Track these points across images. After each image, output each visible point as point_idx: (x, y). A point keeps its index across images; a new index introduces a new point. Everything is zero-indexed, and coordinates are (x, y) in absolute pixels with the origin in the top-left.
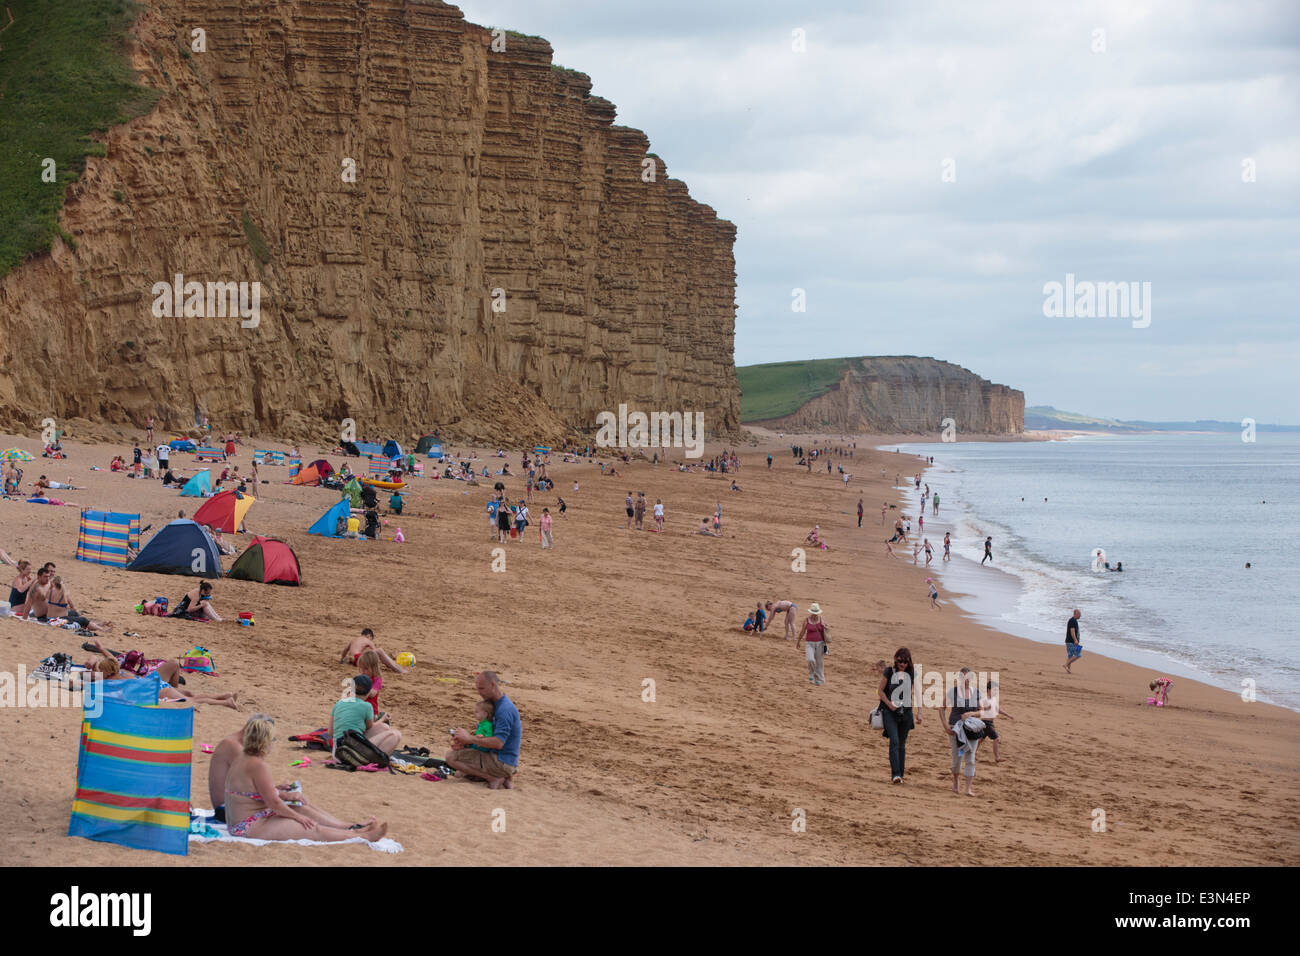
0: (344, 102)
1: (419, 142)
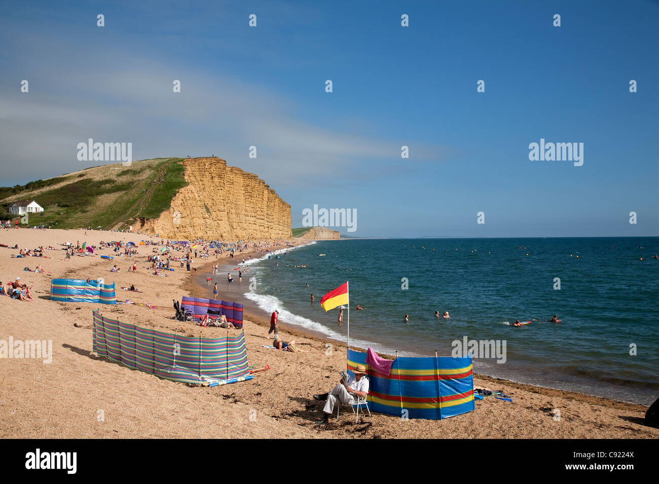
0: (222, 185)
1: (235, 191)
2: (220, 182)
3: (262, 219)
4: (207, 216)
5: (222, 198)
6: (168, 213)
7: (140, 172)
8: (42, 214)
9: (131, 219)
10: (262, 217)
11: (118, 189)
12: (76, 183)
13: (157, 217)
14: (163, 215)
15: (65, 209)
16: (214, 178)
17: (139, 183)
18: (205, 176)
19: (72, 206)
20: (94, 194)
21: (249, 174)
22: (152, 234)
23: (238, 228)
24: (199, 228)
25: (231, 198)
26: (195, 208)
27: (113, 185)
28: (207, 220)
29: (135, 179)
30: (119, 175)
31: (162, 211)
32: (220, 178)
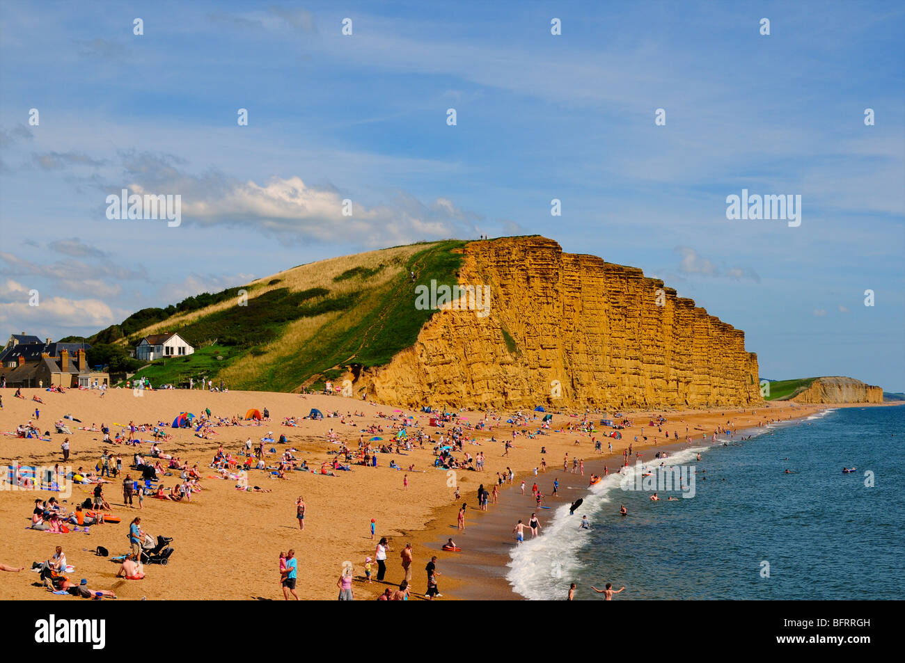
2: (544, 288)
3: (659, 363)
4: (509, 359)
5: (549, 320)
6: (409, 354)
7: (377, 271)
8: (187, 359)
9: (336, 368)
10: (660, 359)
11: (329, 307)
12: (261, 296)
13: (384, 364)
14: (398, 359)
15: (228, 349)
16: (531, 279)
17: (369, 295)
18: (509, 277)
19: (241, 343)
20: (285, 318)
21: (620, 269)
22: (370, 397)
23: (594, 383)
24: (484, 383)
25: (575, 321)
26: (477, 343)
27: (322, 299)
28: (509, 368)
29: (365, 285)
30: (337, 280)
31: (397, 350)
32: (546, 279)
